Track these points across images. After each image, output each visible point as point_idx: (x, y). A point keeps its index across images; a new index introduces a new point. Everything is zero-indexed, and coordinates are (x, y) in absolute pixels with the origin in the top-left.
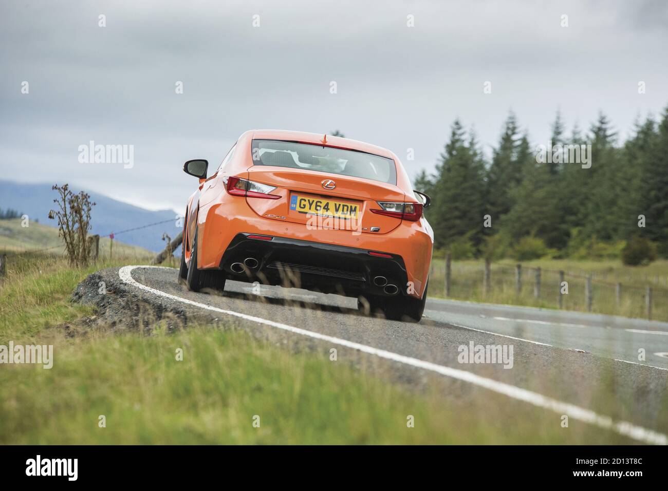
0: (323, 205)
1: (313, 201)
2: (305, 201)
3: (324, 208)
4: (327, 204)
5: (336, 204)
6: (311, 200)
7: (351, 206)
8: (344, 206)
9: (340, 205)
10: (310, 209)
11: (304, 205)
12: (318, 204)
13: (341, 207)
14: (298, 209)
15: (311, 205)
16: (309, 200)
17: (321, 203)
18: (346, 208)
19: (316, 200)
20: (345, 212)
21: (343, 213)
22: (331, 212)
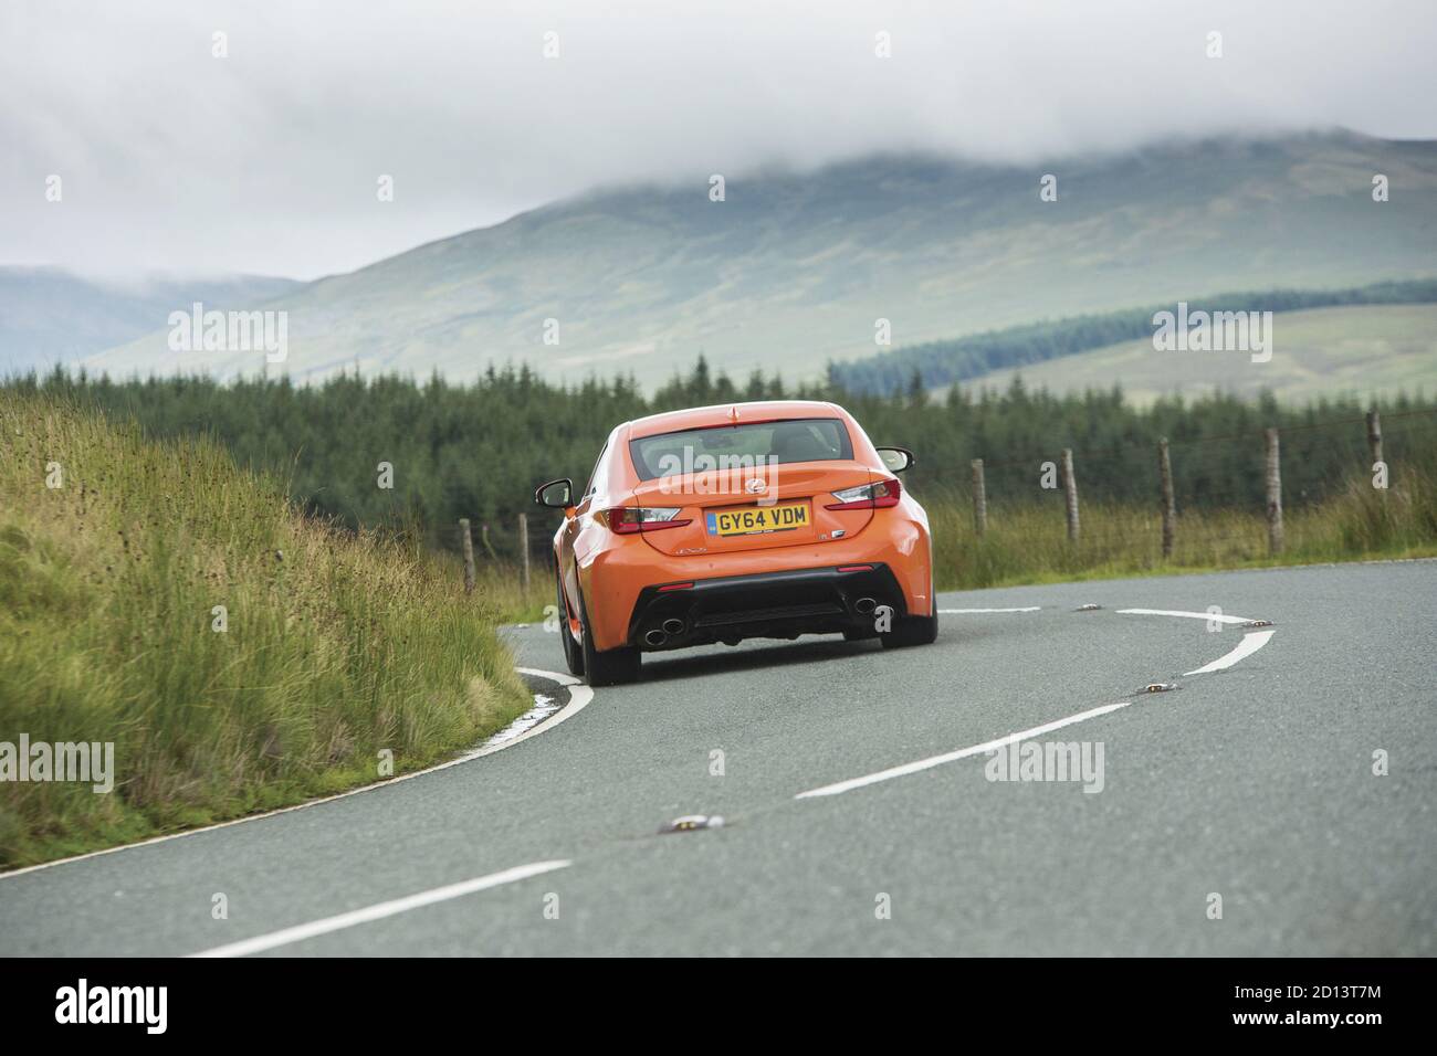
0: (754, 518)
1: (739, 515)
2: (727, 517)
3: (758, 521)
4: (761, 515)
5: (772, 512)
6: (736, 514)
7: (796, 509)
8: (785, 511)
9: (779, 511)
10: (737, 527)
11: (728, 524)
12: (748, 517)
13: (782, 513)
14: (720, 532)
15: (737, 521)
16: (733, 516)
17: (751, 515)
18: (788, 513)
19: (743, 513)
20: (789, 519)
21: (786, 522)
22: (770, 525)
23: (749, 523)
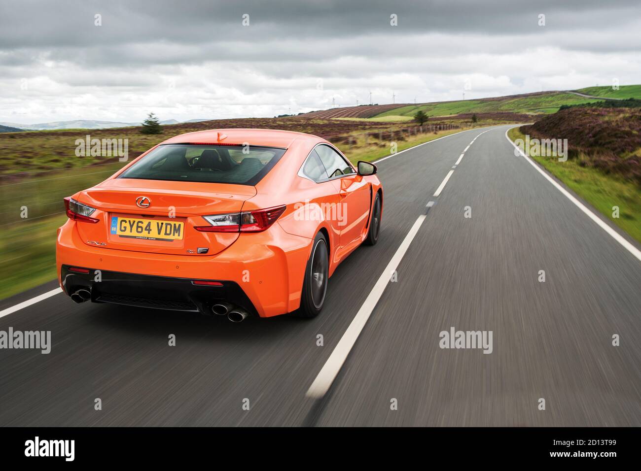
0: (144, 225)
1: (134, 222)
2: (126, 222)
3: (146, 229)
4: (149, 224)
5: (158, 223)
6: (132, 220)
7: (175, 225)
8: (167, 224)
9: (162, 224)
10: (131, 231)
11: (125, 228)
12: (140, 224)
13: (164, 226)
14: (119, 233)
15: (131, 226)
16: (130, 221)
17: (142, 223)
18: (169, 227)
19: (137, 220)
20: (168, 232)
21: (166, 234)
22: (154, 234)
23: (140, 230)
